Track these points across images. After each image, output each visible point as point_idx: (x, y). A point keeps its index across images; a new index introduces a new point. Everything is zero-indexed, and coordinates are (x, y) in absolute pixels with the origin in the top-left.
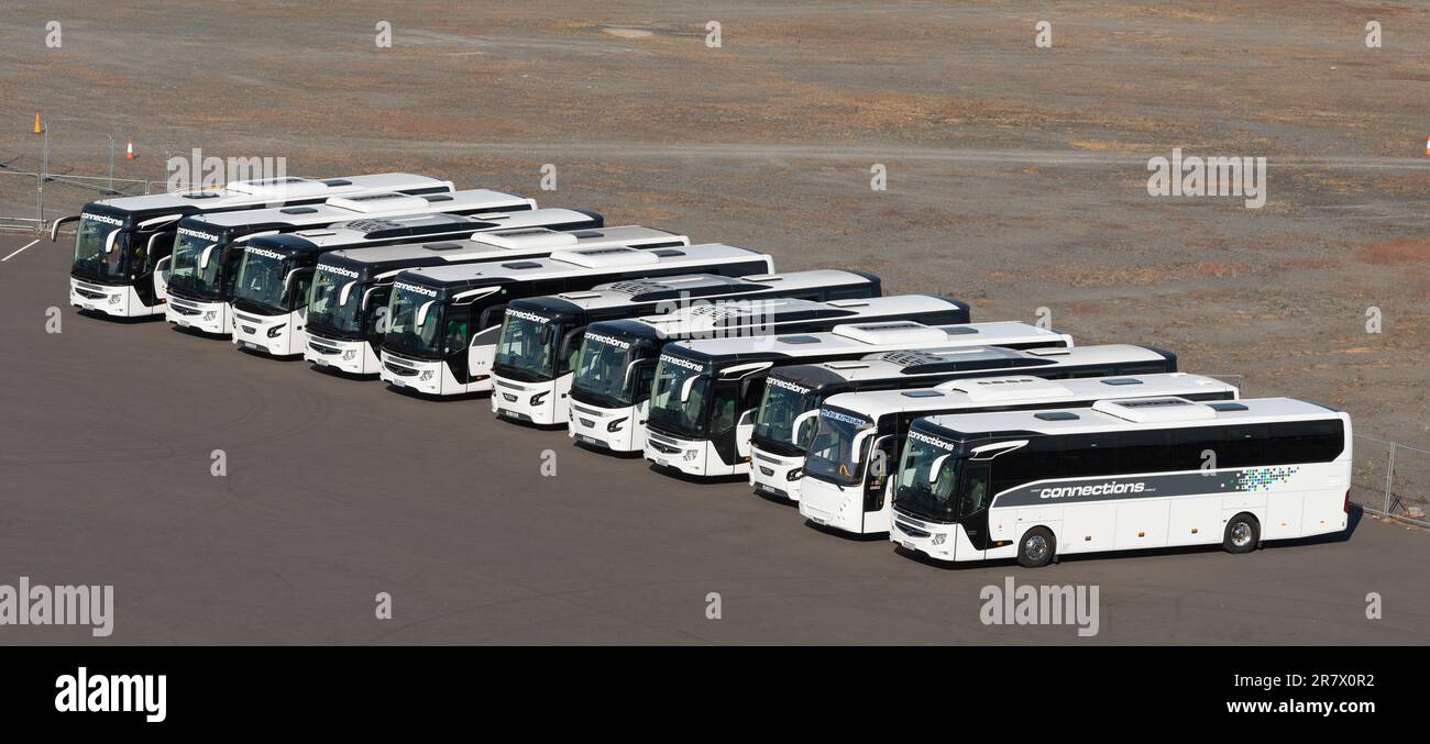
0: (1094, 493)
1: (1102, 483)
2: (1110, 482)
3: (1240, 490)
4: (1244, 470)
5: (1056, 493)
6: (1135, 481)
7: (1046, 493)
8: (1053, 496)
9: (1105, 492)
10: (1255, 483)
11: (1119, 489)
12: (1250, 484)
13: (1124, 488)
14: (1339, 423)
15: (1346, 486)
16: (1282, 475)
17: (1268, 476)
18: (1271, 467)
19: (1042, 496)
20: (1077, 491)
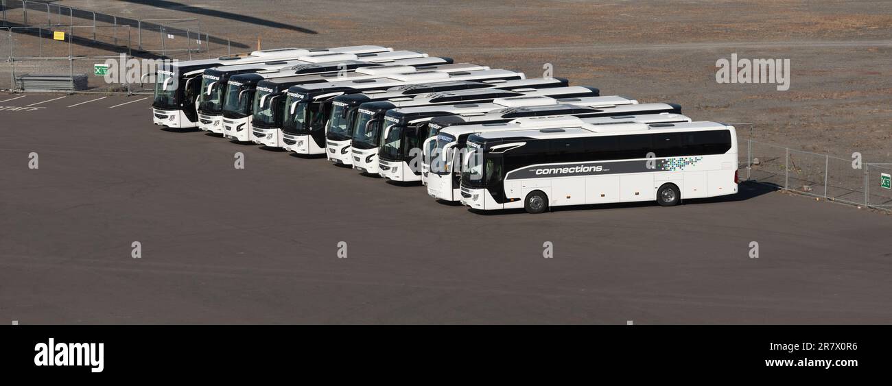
0: (570, 172)
1: (575, 166)
2: (580, 165)
3: (665, 170)
4: (667, 159)
5: (546, 171)
6: (596, 165)
7: (539, 172)
8: (544, 173)
9: (577, 171)
10: (675, 166)
11: (586, 169)
12: (671, 166)
13: (589, 169)
14: (728, 132)
15: (735, 168)
16: (691, 161)
17: (682, 162)
18: (684, 157)
19: (537, 173)
20: (559, 171)
